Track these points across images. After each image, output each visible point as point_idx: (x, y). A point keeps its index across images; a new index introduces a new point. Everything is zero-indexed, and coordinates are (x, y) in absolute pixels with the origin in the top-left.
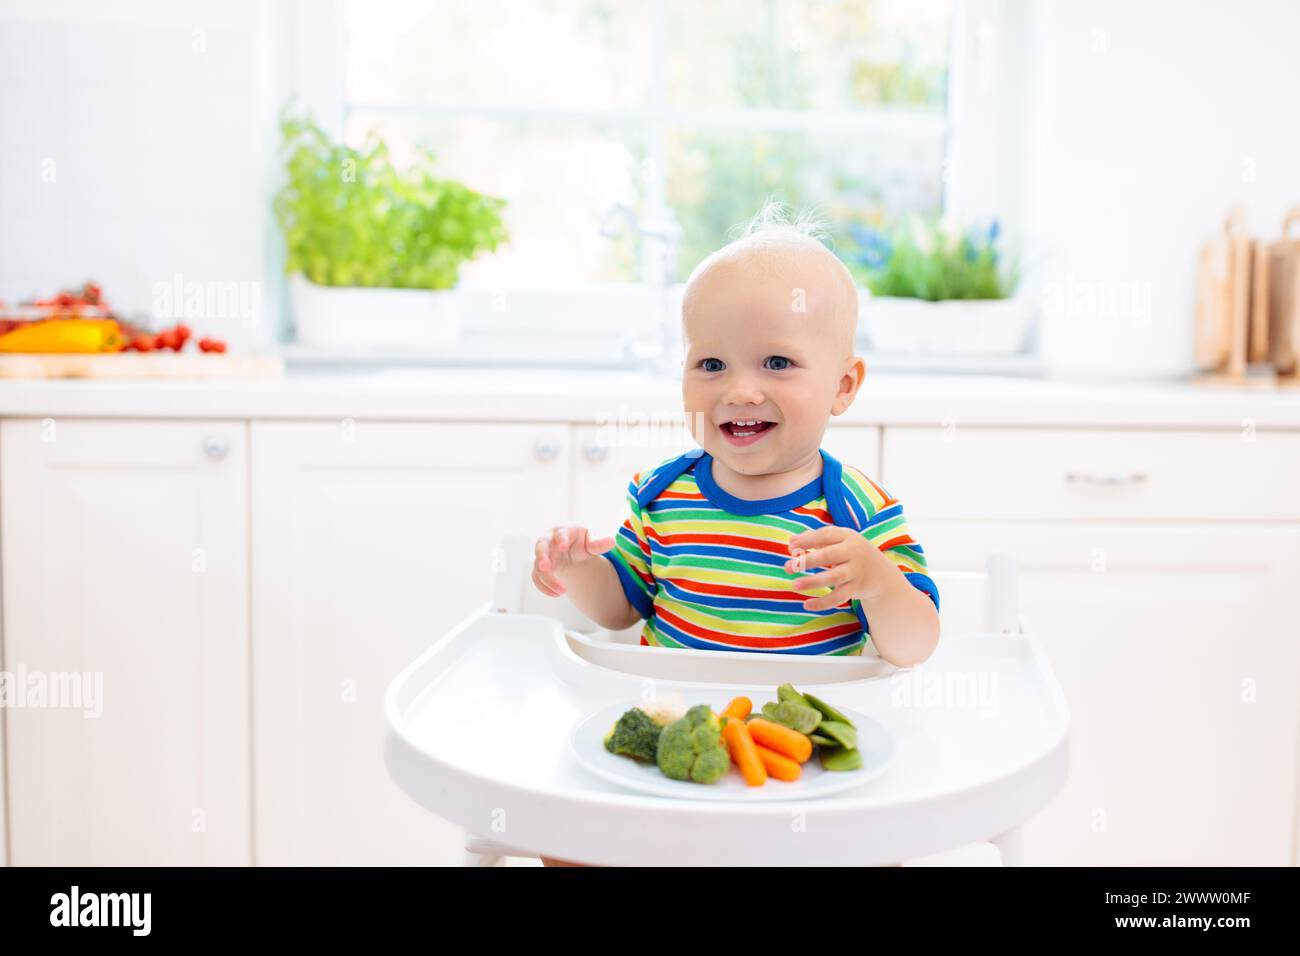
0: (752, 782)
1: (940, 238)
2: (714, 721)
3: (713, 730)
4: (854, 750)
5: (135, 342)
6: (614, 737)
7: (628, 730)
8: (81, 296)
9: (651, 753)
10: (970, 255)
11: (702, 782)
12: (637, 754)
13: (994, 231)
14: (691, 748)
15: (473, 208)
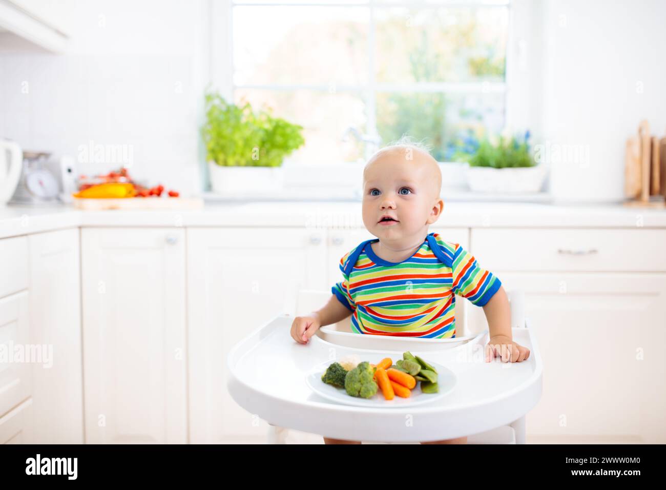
0: (387, 398)
1: (502, 139)
2: (370, 369)
3: (370, 373)
4: (435, 384)
5: (140, 192)
6: (326, 375)
7: (332, 372)
8: (119, 173)
9: (342, 383)
10: (515, 146)
11: (365, 398)
12: (336, 383)
13: (528, 135)
14: (360, 381)
15: (288, 131)
